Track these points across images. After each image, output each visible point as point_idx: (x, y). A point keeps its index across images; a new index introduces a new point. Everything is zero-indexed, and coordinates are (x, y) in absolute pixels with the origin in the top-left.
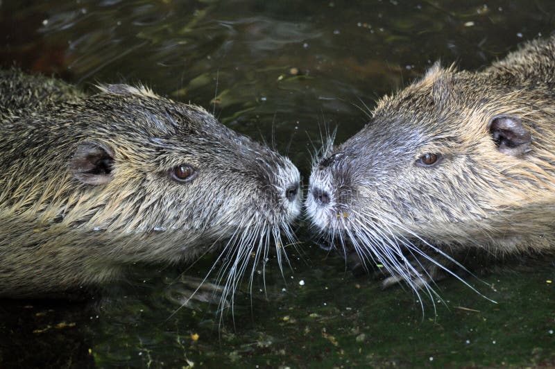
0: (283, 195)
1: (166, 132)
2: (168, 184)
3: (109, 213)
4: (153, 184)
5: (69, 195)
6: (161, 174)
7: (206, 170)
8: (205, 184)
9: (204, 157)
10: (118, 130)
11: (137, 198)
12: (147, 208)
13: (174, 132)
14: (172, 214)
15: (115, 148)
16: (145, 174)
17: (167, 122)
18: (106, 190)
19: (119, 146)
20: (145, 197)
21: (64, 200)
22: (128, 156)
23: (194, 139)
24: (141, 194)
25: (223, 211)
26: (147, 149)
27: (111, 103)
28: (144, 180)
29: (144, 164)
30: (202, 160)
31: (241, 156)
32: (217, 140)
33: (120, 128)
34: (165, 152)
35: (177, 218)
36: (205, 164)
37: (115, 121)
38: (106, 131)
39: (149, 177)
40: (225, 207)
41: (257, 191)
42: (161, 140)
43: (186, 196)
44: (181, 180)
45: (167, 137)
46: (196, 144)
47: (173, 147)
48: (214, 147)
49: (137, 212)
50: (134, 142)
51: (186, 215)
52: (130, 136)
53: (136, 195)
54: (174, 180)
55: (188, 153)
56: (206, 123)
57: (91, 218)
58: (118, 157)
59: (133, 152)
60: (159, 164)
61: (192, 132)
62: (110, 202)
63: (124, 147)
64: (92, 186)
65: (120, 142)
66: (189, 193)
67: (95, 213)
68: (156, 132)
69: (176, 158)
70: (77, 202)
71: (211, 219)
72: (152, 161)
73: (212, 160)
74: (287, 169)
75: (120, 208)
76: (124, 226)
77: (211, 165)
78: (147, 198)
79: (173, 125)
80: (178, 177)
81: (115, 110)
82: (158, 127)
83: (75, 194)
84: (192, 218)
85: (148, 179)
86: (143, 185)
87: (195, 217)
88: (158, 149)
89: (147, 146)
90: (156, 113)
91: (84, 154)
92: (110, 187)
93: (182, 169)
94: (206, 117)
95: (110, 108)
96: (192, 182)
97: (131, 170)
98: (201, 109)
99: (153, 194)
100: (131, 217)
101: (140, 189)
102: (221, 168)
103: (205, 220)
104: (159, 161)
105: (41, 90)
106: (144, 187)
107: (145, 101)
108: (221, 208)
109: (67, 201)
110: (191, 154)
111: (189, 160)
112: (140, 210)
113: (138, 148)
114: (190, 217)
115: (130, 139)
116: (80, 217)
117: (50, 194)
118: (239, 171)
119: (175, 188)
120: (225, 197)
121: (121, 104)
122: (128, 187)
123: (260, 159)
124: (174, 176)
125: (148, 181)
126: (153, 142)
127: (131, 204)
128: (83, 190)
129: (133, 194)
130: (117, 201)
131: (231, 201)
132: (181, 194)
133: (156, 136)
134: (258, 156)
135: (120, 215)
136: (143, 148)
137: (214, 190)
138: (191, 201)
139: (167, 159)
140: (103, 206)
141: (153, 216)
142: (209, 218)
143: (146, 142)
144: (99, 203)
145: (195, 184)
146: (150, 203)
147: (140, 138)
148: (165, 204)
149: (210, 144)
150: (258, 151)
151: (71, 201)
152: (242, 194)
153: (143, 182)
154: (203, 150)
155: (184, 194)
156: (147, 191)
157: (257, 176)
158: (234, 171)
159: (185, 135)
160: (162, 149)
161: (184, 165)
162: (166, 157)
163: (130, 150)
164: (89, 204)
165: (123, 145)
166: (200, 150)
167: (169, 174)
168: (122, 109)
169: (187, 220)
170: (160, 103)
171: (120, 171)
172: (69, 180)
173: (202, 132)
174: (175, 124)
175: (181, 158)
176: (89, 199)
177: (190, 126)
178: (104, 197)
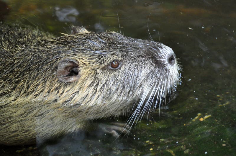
0: (167, 62)
1: (101, 47)
2: (109, 73)
3: (82, 94)
4: (101, 75)
5: (59, 88)
6: (104, 69)
7: (126, 61)
8: (127, 68)
9: (123, 54)
10: (77, 52)
11: (95, 84)
12: (101, 88)
13: (105, 46)
14: (114, 88)
15: (78, 60)
16: (96, 70)
17: (100, 42)
18: (78, 83)
19: (79, 59)
20: (98, 82)
21: (57, 91)
22: (85, 63)
23: (115, 47)
24: (96, 81)
25: (139, 80)
26: (94, 57)
27: (69, 40)
28: (96, 74)
29: (94, 65)
30: (123, 56)
31: (141, 48)
32: (127, 44)
33: (77, 50)
34: (103, 56)
35: (117, 90)
36: (124, 57)
37: (74, 48)
38: (71, 53)
39: (98, 71)
40: (140, 77)
41: (153, 65)
42: (99, 51)
43: (119, 76)
44: (115, 69)
45: (102, 49)
46: (117, 48)
47: (106, 53)
48: (126, 47)
49: (96, 91)
50: (86, 55)
51: (121, 87)
52: (84, 53)
53: (94, 83)
54: (111, 70)
55: (114, 54)
56: (119, 38)
57: (72, 98)
58: (81, 64)
59: (87, 60)
60: (101, 64)
61: (113, 43)
62: (81, 89)
63: (82, 59)
64: (70, 83)
65: (79, 57)
66: (120, 74)
67: (74, 96)
68: (96, 48)
69: (109, 58)
70: (64, 92)
71: (134, 86)
72: (97, 63)
73: (127, 55)
74: (164, 49)
75: (87, 91)
76: (90, 100)
77: (127, 57)
78: (100, 83)
79: (103, 43)
80: (113, 68)
81: (72, 43)
82: (96, 45)
83: (62, 88)
84: (125, 87)
85: (98, 73)
86: (97, 76)
87: (126, 87)
88: (99, 56)
89: (93, 55)
90: (93, 40)
91: (63, 67)
92: (80, 81)
93: (114, 63)
94: (117, 35)
95: (69, 43)
96: (120, 68)
97: (88, 70)
98: (113, 32)
99: (102, 80)
100: (94, 94)
101: (95, 79)
102: (132, 57)
103: (131, 87)
104: (101, 62)
105: (31, 35)
106: (97, 78)
107: (85, 35)
108: (138, 79)
109: (58, 91)
110: (116, 54)
111: (116, 57)
112: (98, 90)
113: (89, 57)
114: (124, 88)
115: (84, 54)
116: (67, 99)
117: (49, 89)
118: (141, 56)
119: (113, 74)
120: (138, 72)
121: (74, 40)
122: (89, 79)
123: (150, 47)
124: (111, 68)
125: (98, 74)
126: (95, 53)
127: (93, 88)
128: (66, 85)
129: (92, 82)
130: (85, 88)
131: (142, 73)
132: (117, 77)
133: (96, 50)
134: (148, 46)
135: (87, 95)
136: (92, 57)
137: (132, 70)
138: (123, 79)
139: (105, 59)
140: (78, 92)
141: (105, 91)
142: (133, 85)
143: (92, 54)
144: (76, 91)
145: (122, 69)
146: (102, 85)
147: (88, 52)
148: (110, 83)
149: (124, 47)
150: (148, 44)
151: (61, 92)
152: (146, 68)
153: (96, 75)
154: (121, 50)
155: (118, 76)
156: (99, 79)
157: (151, 56)
158: (139, 56)
159: (110, 45)
160: (101, 55)
161: (114, 61)
162: (104, 59)
163: (85, 60)
164: (71, 92)
165: (81, 58)
166: (120, 51)
167: (108, 67)
168: (75, 42)
169: (122, 89)
170: (93, 35)
171: (83, 71)
172: (57, 81)
173: (118, 42)
174: (104, 42)
175: (112, 57)
176: (70, 89)
177: (111, 41)
178: (78, 87)
